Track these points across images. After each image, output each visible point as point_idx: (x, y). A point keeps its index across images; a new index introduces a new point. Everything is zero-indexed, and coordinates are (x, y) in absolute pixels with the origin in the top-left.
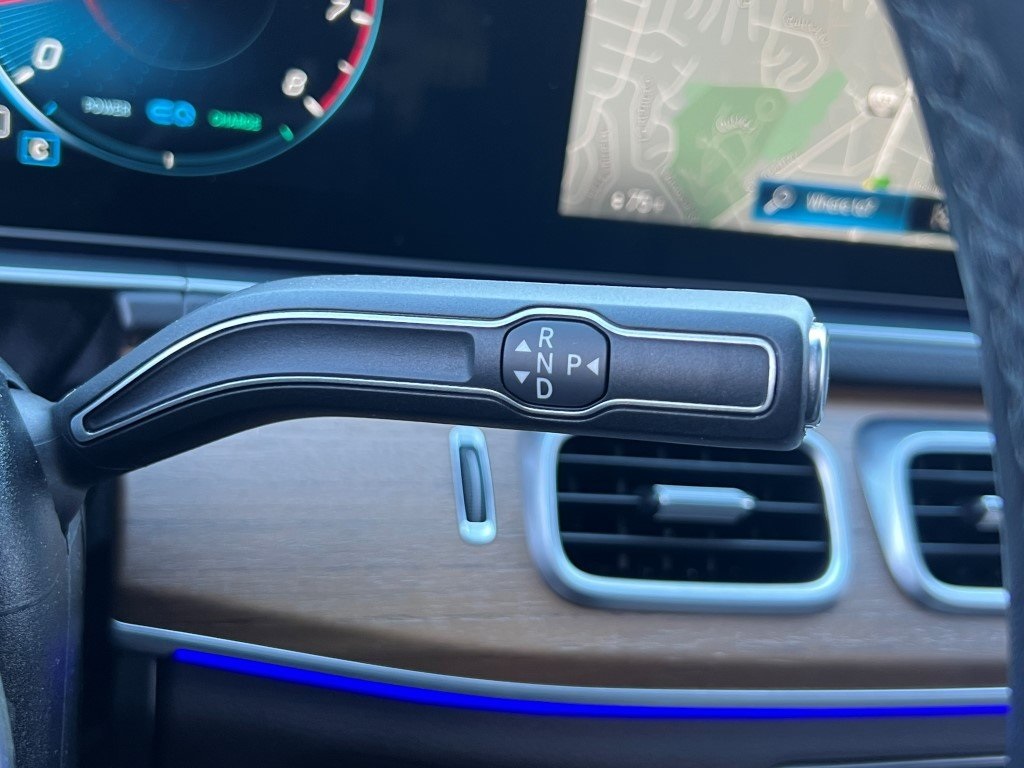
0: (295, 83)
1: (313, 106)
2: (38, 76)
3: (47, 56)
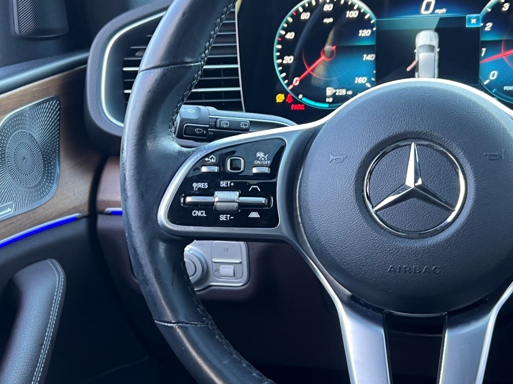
2: (491, 81)
3: (493, 75)
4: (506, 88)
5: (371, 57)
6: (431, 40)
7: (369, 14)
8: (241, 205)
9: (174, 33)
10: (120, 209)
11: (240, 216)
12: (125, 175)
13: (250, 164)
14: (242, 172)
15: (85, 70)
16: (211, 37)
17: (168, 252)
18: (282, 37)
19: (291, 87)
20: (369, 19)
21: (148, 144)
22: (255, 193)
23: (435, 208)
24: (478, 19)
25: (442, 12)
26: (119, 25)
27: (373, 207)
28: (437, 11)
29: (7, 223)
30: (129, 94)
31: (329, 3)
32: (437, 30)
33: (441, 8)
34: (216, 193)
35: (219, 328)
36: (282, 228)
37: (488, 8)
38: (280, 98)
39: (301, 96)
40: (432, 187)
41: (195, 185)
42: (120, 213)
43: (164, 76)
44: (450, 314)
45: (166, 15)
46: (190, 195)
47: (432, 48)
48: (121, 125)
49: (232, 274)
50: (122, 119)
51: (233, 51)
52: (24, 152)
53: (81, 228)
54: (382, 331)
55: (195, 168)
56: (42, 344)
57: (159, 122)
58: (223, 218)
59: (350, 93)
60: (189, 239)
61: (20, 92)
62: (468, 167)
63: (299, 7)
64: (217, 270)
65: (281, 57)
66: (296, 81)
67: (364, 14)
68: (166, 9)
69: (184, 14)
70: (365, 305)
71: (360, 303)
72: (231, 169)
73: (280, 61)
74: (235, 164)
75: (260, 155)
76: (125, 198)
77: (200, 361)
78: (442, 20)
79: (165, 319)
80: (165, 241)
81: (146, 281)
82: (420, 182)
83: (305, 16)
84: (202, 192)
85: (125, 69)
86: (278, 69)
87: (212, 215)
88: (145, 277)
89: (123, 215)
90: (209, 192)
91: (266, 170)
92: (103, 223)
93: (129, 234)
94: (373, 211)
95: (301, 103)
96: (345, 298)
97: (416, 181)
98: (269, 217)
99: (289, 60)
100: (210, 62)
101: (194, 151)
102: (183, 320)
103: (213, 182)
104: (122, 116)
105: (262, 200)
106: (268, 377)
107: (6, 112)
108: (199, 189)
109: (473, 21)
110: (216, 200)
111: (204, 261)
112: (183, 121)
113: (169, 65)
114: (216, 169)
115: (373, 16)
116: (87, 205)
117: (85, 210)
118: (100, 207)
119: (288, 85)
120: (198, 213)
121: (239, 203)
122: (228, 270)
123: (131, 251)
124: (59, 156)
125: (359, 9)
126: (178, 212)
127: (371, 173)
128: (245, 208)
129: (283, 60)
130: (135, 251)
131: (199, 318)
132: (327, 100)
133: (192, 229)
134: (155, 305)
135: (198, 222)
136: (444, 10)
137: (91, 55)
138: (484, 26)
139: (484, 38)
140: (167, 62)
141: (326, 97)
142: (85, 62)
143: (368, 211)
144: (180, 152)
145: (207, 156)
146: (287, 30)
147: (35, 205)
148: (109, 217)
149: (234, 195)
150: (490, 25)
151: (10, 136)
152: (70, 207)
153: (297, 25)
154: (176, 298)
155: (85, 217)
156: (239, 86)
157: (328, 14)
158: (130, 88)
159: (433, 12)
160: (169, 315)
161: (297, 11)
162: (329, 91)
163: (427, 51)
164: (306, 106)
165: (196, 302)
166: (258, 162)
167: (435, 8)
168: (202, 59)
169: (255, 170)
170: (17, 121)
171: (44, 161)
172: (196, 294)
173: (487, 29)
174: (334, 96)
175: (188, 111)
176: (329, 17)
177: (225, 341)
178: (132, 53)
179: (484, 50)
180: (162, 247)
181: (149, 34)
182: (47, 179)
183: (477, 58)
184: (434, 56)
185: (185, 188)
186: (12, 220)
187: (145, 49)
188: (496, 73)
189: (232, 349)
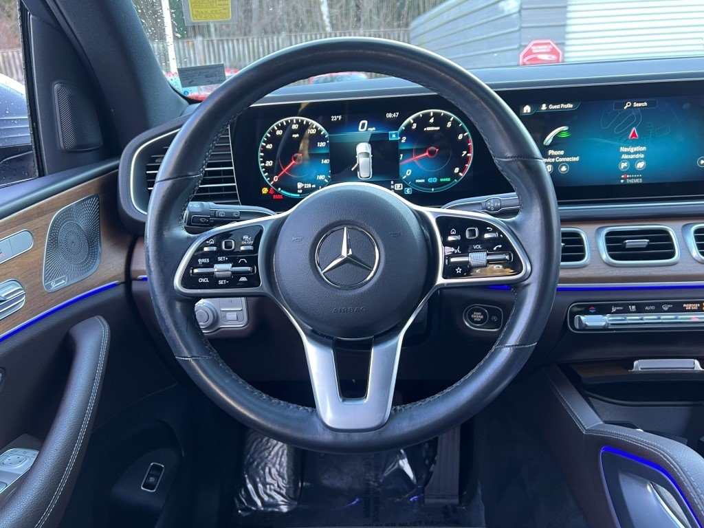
0: (457, 170)
1: (460, 174)
2: (407, 176)
3: (409, 172)
4: (417, 181)
5: (326, 161)
6: (366, 149)
7: (324, 131)
8: (233, 273)
9: (179, 155)
10: (146, 276)
11: (233, 280)
12: (148, 256)
13: (238, 245)
14: (234, 250)
15: (117, 173)
16: (206, 157)
17: (183, 309)
18: (263, 147)
19: (272, 182)
20: (324, 135)
21: (165, 233)
22: (243, 264)
23: (361, 269)
24: (396, 134)
25: (372, 129)
26: (141, 141)
27: (322, 271)
28: (369, 129)
29: (62, 291)
30: (151, 190)
31: (295, 124)
32: (369, 143)
33: (372, 127)
34: (216, 266)
35: (222, 358)
36: (263, 287)
37: (402, 127)
38: (265, 191)
39: (279, 189)
40: (359, 256)
41: (199, 260)
42: (145, 279)
43: (173, 185)
44: (375, 337)
45: (180, 132)
46: (196, 268)
47: (367, 154)
48: (146, 213)
49: (236, 319)
50: (146, 209)
51: (229, 157)
52: (72, 237)
53: (120, 291)
54: (332, 351)
55: (200, 249)
56: (94, 379)
57: (172, 217)
58: (221, 282)
59: (314, 186)
60: (198, 298)
61: (68, 193)
62: (380, 242)
63: (274, 126)
64: (225, 316)
65: (264, 162)
66: (276, 179)
67: (321, 131)
68: (180, 127)
69: (186, 143)
70: (322, 335)
71: (318, 334)
72: (225, 248)
73: (263, 164)
74: (229, 244)
75: (246, 237)
76: (150, 272)
77: (209, 381)
78: (373, 135)
79: (183, 355)
80: (180, 301)
81: (168, 330)
82: (350, 253)
83: (279, 133)
84: (205, 266)
85: (148, 172)
86: (262, 170)
87: (213, 281)
88: (166, 327)
89: (148, 280)
90: (210, 265)
91: (251, 248)
92: (136, 286)
93: (154, 297)
94: (322, 273)
95: (280, 194)
96: (308, 332)
97: (348, 252)
98: (253, 280)
99: (269, 163)
100: (210, 165)
101: (198, 237)
102: (195, 355)
103: (213, 259)
104: (145, 207)
105: (249, 269)
106: (257, 389)
107: (57, 209)
108: (203, 263)
109: (393, 136)
110: (216, 270)
111: (213, 310)
112: (191, 214)
113: (177, 178)
114: (214, 248)
115: (326, 132)
116: (123, 274)
117: (123, 279)
118: (133, 275)
119: (270, 181)
120: (203, 280)
121: (232, 272)
122: (233, 316)
123: (156, 310)
124: (100, 238)
125: (316, 128)
126: (188, 280)
127: (319, 249)
128: (237, 275)
129: (265, 163)
130: (159, 309)
131: (207, 353)
132: (299, 191)
133: (199, 291)
134: (175, 346)
135: (203, 286)
136: (374, 129)
137: (121, 162)
138: (401, 139)
139: (402, 147)
140: (175, 175)
141: (298, 189)
142: (117, 167)
143: (319, 273)
144: (188, 238)
145: (208, 240)
146: (267, 143)
147: (83, 277)
148: (141, 282)
149: (228, 266)
150: (405, 138)
151: (61, 227)
152: (110, 277)
153: (274, 139)
154: (190, 340)
155: (123, 283)
156: (234, 182)
157: (295, 132)
158: (152, 186)
159: (367, 130)
160: (186, 352)
161: (273, 129)
162: (300, 185)
163: (364, 157)
164: (284, 196)
165: (204, 342)
166: (245, 243)
167: (368, 128)
168: (201, 172)
169: (242, 248)
170: (67, 215)
171: (89, 243)
172: (203, 336)
173: (403, 141)
174: (303, 188)
175: (195, 206)
176: (296, 134)
177: (227, 367)
178: (153, 160)
179: (402, 155)
180: (178, 305)
181: (166, 146)
182: (91, 257)
183: (397, 161)
184: (369, 160)
185: (193, 263)
186: (66, 289)
187: (163, 157)
188: (410, 171)
189: (231, 372)
